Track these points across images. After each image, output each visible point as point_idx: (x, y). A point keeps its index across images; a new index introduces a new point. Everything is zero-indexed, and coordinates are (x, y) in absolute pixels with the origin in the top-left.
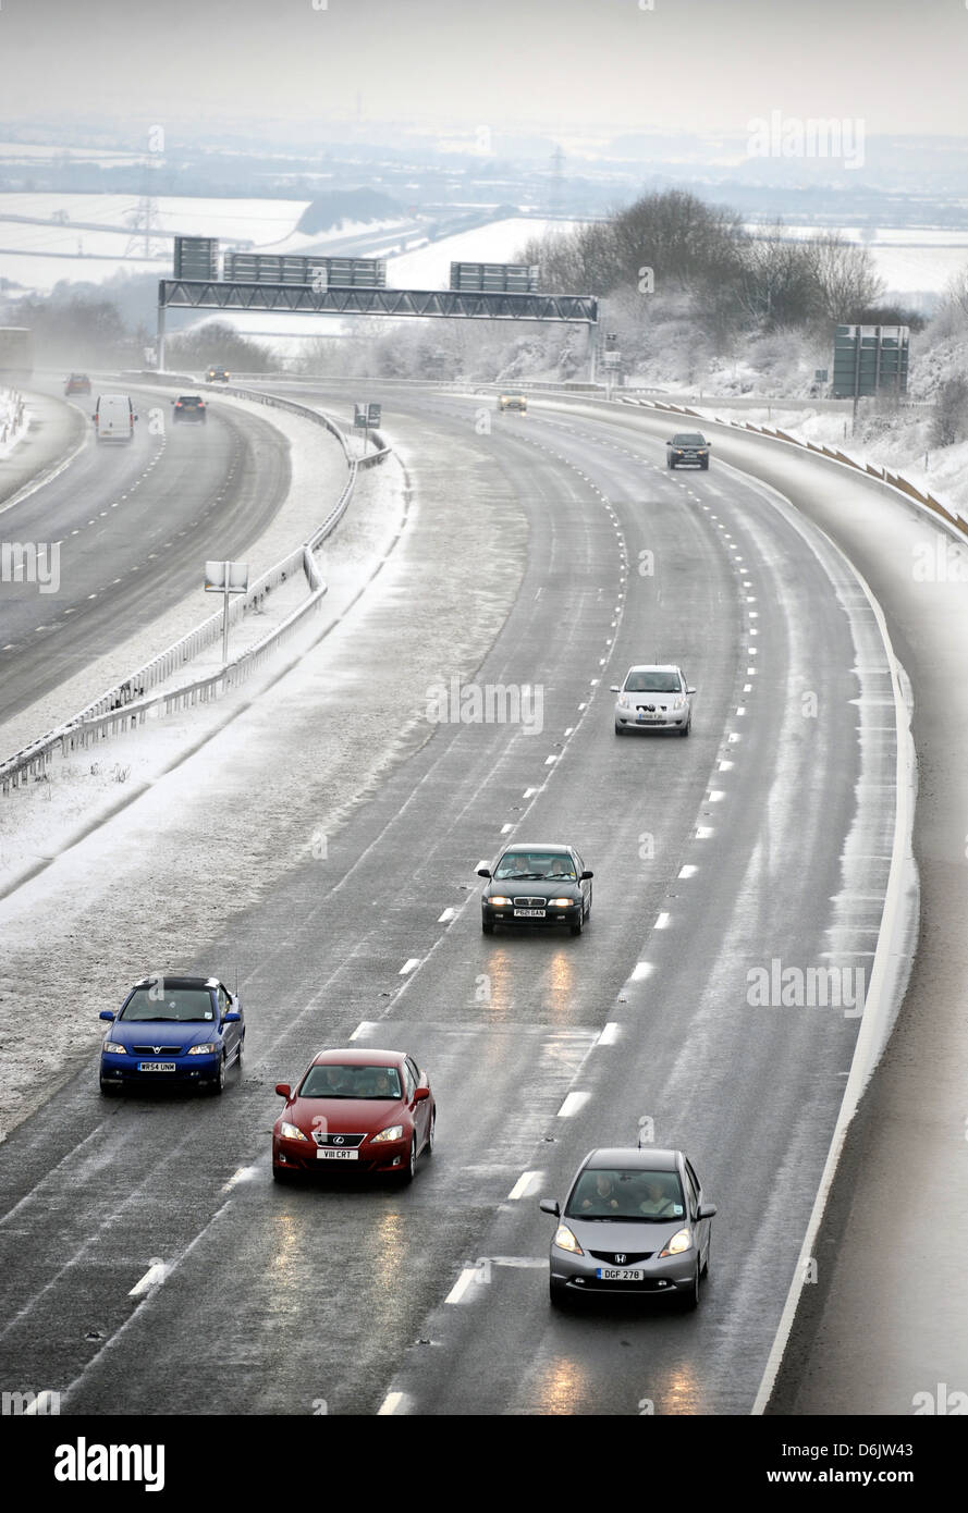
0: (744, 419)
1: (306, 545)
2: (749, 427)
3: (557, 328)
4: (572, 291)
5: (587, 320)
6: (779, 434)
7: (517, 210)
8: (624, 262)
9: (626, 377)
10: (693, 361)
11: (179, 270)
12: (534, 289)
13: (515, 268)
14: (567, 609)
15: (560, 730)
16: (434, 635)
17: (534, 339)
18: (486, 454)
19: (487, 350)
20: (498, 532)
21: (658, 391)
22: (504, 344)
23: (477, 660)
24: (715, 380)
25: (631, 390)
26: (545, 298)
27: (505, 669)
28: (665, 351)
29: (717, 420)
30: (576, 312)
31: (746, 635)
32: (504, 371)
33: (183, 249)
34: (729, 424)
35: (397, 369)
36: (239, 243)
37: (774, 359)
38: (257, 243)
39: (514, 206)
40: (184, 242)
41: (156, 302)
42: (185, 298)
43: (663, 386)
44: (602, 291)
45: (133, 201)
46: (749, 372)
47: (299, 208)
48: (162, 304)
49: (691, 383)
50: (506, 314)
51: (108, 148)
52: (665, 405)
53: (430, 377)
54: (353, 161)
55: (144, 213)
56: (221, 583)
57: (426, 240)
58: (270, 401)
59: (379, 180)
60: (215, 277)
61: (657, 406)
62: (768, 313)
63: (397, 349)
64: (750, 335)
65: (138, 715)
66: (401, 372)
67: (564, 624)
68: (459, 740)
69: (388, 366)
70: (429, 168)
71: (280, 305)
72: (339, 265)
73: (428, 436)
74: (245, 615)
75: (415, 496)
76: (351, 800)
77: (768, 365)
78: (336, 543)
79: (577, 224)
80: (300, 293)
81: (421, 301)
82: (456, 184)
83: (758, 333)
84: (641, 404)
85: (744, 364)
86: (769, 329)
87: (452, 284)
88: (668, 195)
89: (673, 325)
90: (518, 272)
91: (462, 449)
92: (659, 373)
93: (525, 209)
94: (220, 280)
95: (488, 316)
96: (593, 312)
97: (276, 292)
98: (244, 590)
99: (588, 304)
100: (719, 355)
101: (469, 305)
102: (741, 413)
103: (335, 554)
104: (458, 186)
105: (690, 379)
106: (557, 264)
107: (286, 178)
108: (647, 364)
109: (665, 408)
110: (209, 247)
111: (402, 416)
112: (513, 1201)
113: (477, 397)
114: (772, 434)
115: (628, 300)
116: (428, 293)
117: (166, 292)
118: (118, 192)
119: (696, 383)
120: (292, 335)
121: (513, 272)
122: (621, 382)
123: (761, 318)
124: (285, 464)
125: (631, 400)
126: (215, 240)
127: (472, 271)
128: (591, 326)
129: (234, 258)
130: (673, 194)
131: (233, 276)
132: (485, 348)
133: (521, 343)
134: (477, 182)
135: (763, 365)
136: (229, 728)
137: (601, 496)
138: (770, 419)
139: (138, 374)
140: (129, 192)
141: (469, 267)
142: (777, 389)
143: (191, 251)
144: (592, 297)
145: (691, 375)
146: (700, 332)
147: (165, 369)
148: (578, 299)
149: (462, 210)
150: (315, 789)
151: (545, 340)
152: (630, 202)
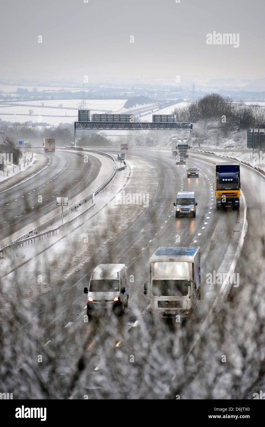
0: (226, 155)
1: (93, 192)
2: (227, 157)
3: (183, 132)
4: (187, 121)
5: (190, 129)
6: (235, 159)
7: (183, 100)
8: (201, 113)
9: (201, 144)
10: (218, 139)
11: (80, 119)
12: (175, 121)
13: (170, 116)
14: (161, 208)
15: (148, 241)
16: (122, 216)
17: (177, 135)
18: (154, 166)
19: (164, 138)
20: (149, 187)
21: (209, 148)
22: (169, 136)
23: (131, 222)
24: (224, 145)
25: (202, 148)
26: (178, 124)
27: (139, 225)
28: (211, 137)
29: (220, 155)
30: (186, 127)
31: (207, 214)
32: (169, 144)
33: (81, 113)
34: (222, 157)
35: (141, 144)
36: (108, 111)
37: (240, 138)
38: (113, 111)
39: (182, 99)
40: (81, 112)
41: (74, 128)
42: (81, 126)
43: (210, 146)
44: (194, 122)
45: (80, 101)
46: (233, 142)
47: (124, 101)
48: (75, 128)
49: (218, 146)
50: (168, 128)
51: (74, 87)
52: (206, 151)
53: (150, 146)
54: (140, 88)
55: (82, 104)
56: (61, 203)
57: (158, 109)
58: (101, 154)
59: (146, 93)
60: (89, 121)
61: (205, 152)
62: (239, 126)
63: (141, 139)
64: (234, 132)
65: (33, 240)
66: (142, 144)
67: (159, 212)
68: (120, 244)
69: (138, 143)
70: (160, 90)
71: (107, 128)
72: (122, 116)
73: (140, 162)
74: (72, 212)
75: (130, 178)
76: (85, 261)
77: (238, 140)
78: (103, 191)
79: (188, 103)
80: (112, 124)
81: (145, 125)
82: (167, 94)
83: (236, 131)
84: (201, 151)
85: (232, 140)
86: (239, 130)
87: (153, 121)
88: (212, 95)
89: (213, 130)
90: (171, 117)
91: (148, 165)
92: (209, 143)
93: (185, 100)
94: (91, 122)
95: (163, 129)
96: (191, 127)
97: (106, 124)
98: (67, 205)
99: (190, 125)
100: (226, 138)
101: (158, 126)
102: (226, 153)
103: (102, 194)
104: (168, 94)
105: (218, 144)
106: (183, 114)
107: (122, 93)
108: (206, 141)
109: (207, 152)
110: (87, 113)
111: (136, 157)
112: (96, 371)
113: (160, 151)
114: (233, 159)
115: (201, 123)
116: (147, 123)
117: (76, 125)
118: (76, 99)
119: (219, 145)
120: (114, 136)
121: (169, 117)
122: (199, 146)
123: (237, 127)
124: (98, 170)
125: (198, 150)
126: (89, 111)
127: (158, 117)
128: (191, 131)
129: (94, 115)
130: (214, 94)
131: (94, 120)
132: (164, 137)
133: (173, 136)
134: (173, 93)
135: (237, 140)
136: (58, 243)
137: (181, 177)
138: (233, 155)
139: (69, 147)
140: (79, 99)
141: (158, 116)
142: (240, 147)
143: (83, 114)
144: (191, 123)
145: (218, 143)
146: (220, 132)
147: (77, 146)
148: (187, 123)
149: (168, 100)
150: (77, 258)
151: (180, 135)
152: (202, 96)
